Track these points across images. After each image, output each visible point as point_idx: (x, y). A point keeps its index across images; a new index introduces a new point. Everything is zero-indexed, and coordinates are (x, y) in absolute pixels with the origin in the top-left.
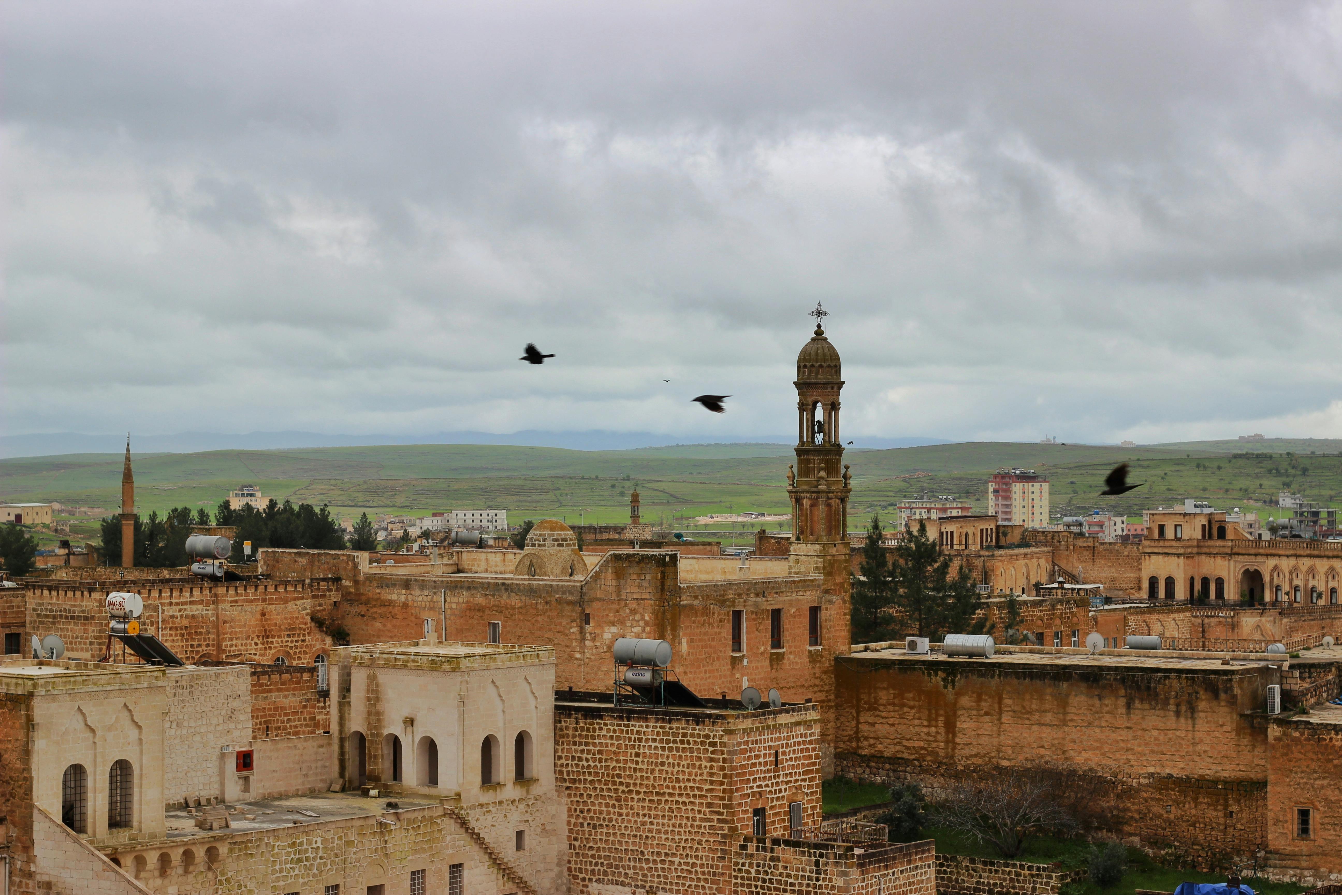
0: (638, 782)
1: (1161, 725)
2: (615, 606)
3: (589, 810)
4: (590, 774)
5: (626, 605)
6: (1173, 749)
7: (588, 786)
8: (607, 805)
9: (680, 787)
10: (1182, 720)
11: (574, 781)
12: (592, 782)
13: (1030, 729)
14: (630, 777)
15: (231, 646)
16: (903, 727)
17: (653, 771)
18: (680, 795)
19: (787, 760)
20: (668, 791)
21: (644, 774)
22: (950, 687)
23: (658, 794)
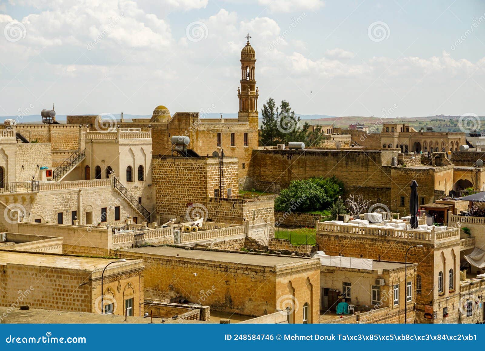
0: (178, 181)
1: (357, 170)
2: (178, 131)
3: (163, 191)
4: (163, 179)
5: (182, 130)
6: (361, 178)
7: (162, 183)
8: (168, 189)
9: (191, 182)
10: (364, 168)
11: (158, 182)
12: (163, 182)
13: (315, 172)
14: (175, 180)
15: (55, 145)
16: (274, 172)
17: (182, 177)
18: (191, 185)
19: (226, 174)
20: (187, 184)
21: (180, 179)
22: (289, 159)
23: (184, 185)
